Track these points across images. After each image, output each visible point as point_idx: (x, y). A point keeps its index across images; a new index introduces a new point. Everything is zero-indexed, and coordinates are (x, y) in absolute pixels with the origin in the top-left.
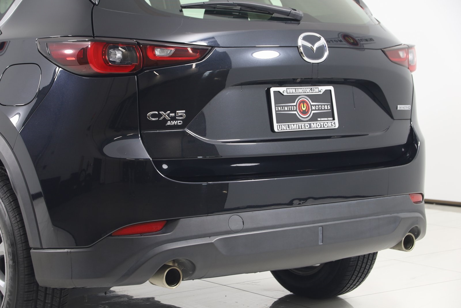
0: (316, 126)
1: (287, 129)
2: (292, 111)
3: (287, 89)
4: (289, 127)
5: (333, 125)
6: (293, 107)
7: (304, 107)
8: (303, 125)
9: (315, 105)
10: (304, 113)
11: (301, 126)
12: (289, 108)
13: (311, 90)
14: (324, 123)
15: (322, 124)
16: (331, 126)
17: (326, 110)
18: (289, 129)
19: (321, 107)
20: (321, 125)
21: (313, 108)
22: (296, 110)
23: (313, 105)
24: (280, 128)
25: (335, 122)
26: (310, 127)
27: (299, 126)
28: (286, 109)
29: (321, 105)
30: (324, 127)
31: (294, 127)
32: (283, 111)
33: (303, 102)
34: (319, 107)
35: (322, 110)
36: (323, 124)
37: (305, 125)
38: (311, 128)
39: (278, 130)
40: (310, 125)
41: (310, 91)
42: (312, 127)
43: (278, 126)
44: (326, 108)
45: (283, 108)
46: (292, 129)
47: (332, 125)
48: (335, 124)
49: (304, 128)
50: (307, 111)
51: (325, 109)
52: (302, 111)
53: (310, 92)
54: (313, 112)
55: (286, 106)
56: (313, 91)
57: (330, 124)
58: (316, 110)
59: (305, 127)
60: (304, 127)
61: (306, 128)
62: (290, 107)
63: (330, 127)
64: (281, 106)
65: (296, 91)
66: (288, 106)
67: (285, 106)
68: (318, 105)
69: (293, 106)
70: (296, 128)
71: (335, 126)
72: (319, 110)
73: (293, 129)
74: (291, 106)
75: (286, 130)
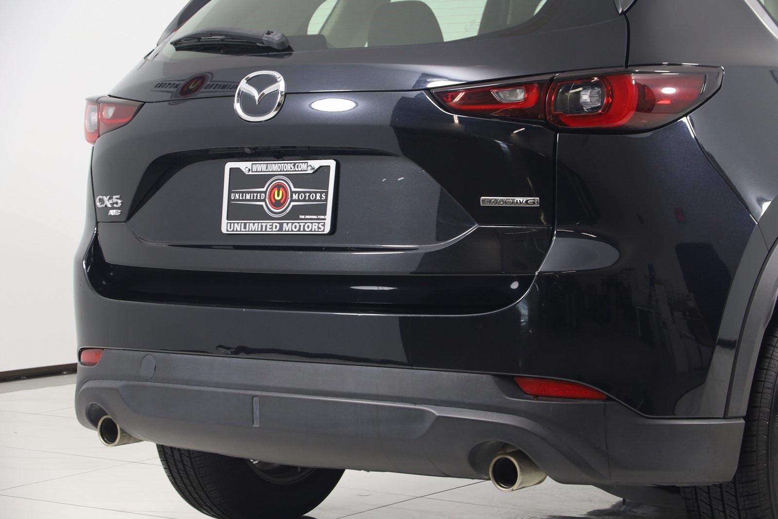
0: (290, 227)
1: (242, 230)
2: (257, 200)
3: (252, 164)
4: (245, 228)
5: (321, 229)
6: (261, 195)
7: (278, 196)
8: (270, 225)
9: (299, 193)
10: (277, 204)
11: (266, 226)
12: (254, 196)
13: (294, 166)
14: (306, 223)
15: (302, 225)
16: (317, 230)
17: (318, 201)
18: (245, 230)
19: (309, 196)
20: (300, 226)
21: (295, 197)
22: (264, 200)
23: (296, 192)
24: (230, 229)
25: (324, 223)
26: (281, 229)
27: (262, 226)
28: (248, 197)
29: (310, 193)
30: (304, 230)
31: (254, 227)
32: (243, 200)
33: (279, 186)
34: (305, 196)
35: (309, 200)
36: (304, 226)
37: (272, 225)
38: (282, 231)
39: (227, 231)
40: (281, 225)
41: (291, 168)
42: (284, 230)
43: (229, 224)
44: (318, 198)
45: (242, 196)
46: (250, 230)
47: (319, 228)
48: (324, 225)
49: (271, 230)
50: (282, 201)
51: (315, 200)
52: (274, 201)
53: (292, 170)
54: (293, 204)
55: (248, 192)
56: (298, 167)
57: (315, 227)
58: (299, 200)
59: (272, 228)
60: (270, 228)
61: (274, 230)
62: (255, 194)
63: (315, 231)
64: (239, 192)
65: (267, 168)
66: (251, 192)
67: (246, 192)
68: (304, 193)
69: (261, 192)
70: (256, 230)
71: (323, 231)
72: (304, 200)
73: (252, 231)
74: (257, 192)
75: (240, 231)
